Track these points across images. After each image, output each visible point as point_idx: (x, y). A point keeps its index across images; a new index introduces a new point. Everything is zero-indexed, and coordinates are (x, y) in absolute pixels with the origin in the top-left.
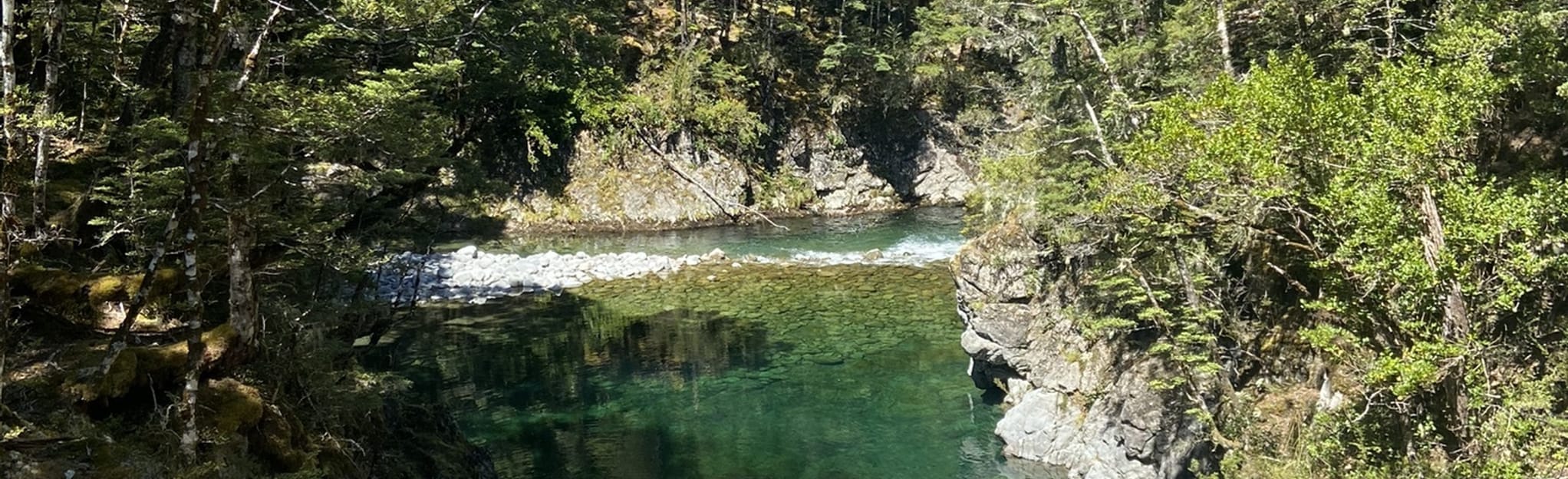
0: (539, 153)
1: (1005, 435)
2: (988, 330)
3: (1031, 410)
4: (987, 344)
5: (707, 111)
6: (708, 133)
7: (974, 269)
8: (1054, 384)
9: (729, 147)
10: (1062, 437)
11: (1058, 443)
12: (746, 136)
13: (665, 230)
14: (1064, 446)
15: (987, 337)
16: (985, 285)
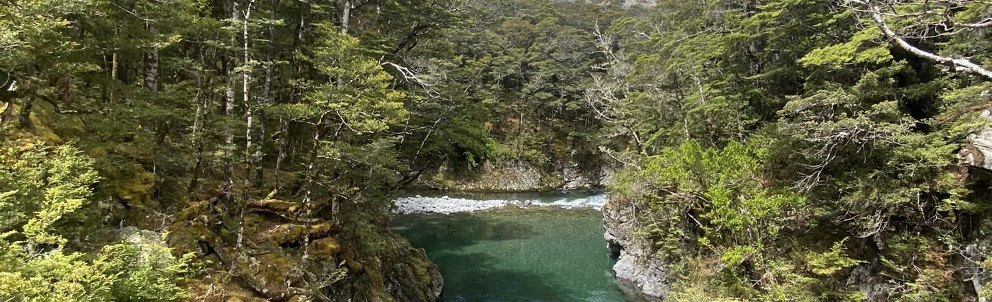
0: (472, 165)
1: (616, 270)
2: (613, 233)
3: (624, 262)
4: (613, 237)
5: (528, 153)
6: (528, 160)
7: (609, 211)
8: (634, 253)
9: (535, 166)
10: (636, 273)
11: (635, 274)
12: (541, 161)
13: (512, 192)
14: (637, 276)
15: (612, 235)
16: (613, 217)
